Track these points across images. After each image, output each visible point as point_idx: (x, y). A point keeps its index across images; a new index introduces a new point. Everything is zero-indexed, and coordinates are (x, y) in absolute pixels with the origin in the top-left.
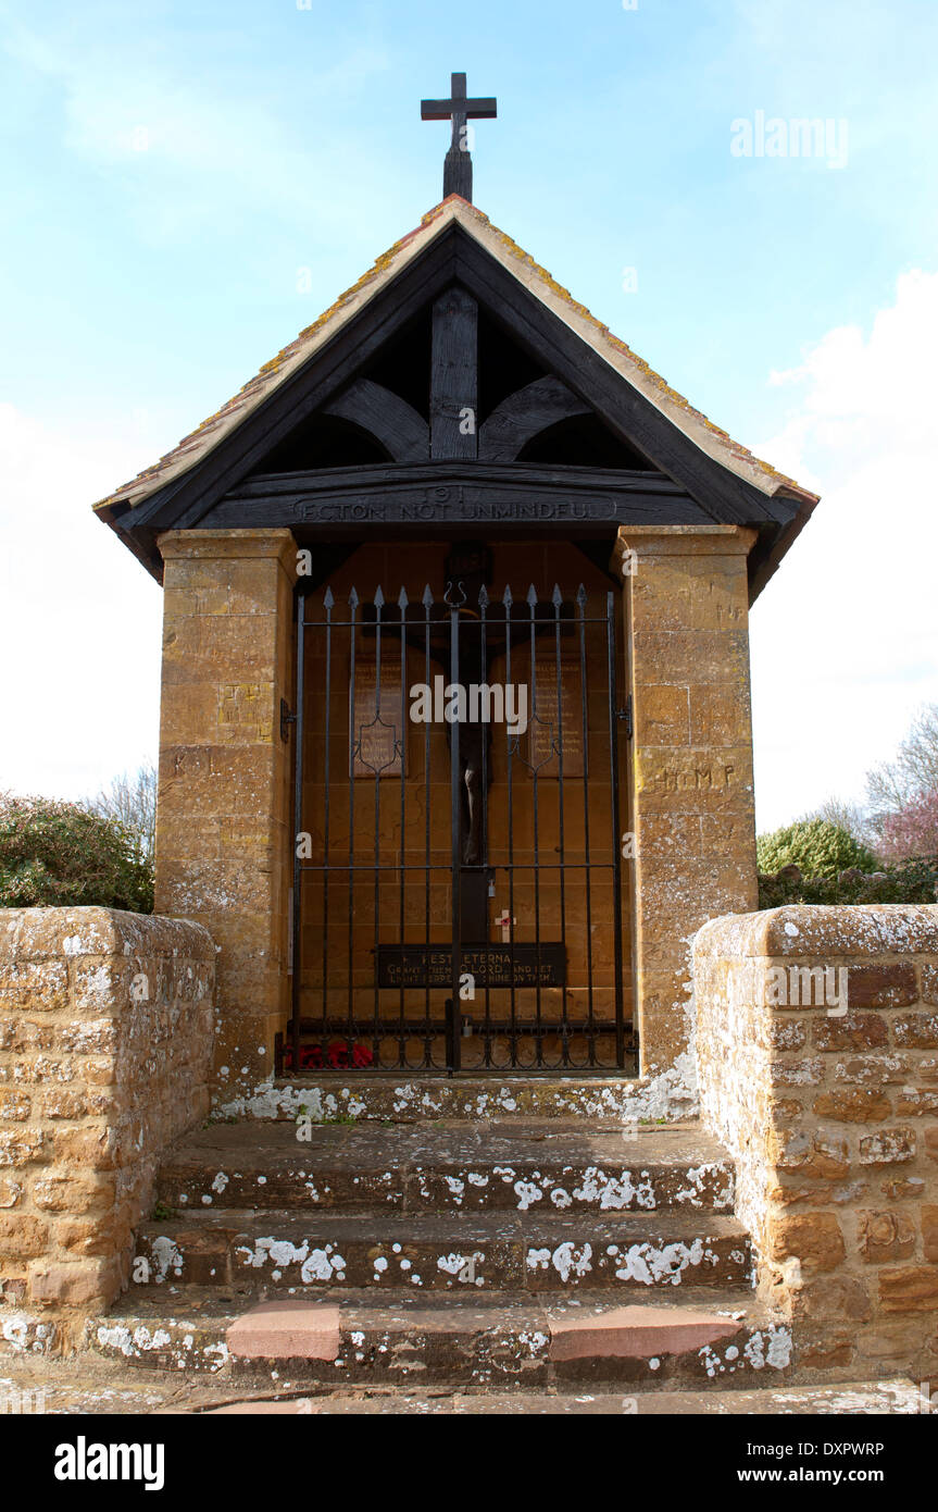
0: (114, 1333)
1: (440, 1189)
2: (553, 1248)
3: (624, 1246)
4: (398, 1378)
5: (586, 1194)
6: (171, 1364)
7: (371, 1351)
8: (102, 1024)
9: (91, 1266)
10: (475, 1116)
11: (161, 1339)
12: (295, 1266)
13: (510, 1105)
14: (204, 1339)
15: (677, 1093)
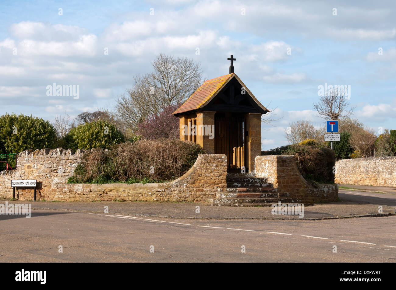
0: (228, 190)
1: (244, 180)
2: (257, 183)
3: (262, 184)
4: (251, 192)
5: (256, 181)
6: (233, 192)
7: (249, 190)
8: (226, 164)
9: (226, 184)
10: (235, 176)
11: (232, 190)
12: (237, 185)
13: (238, 175)
14: (236, 190)
15: (254, 174)
